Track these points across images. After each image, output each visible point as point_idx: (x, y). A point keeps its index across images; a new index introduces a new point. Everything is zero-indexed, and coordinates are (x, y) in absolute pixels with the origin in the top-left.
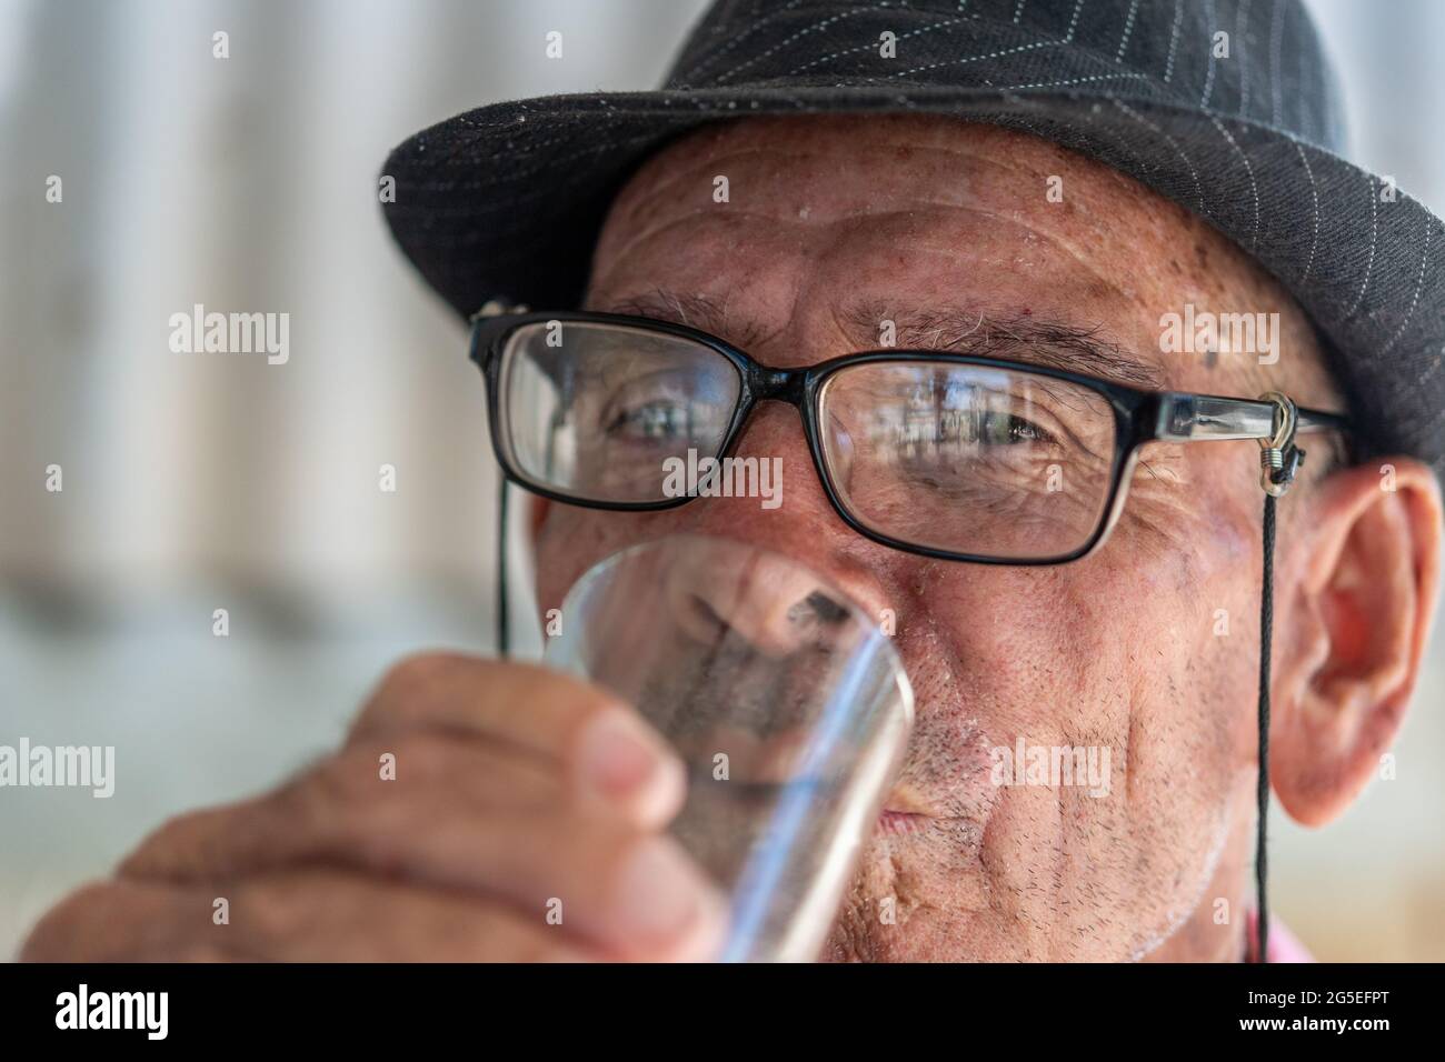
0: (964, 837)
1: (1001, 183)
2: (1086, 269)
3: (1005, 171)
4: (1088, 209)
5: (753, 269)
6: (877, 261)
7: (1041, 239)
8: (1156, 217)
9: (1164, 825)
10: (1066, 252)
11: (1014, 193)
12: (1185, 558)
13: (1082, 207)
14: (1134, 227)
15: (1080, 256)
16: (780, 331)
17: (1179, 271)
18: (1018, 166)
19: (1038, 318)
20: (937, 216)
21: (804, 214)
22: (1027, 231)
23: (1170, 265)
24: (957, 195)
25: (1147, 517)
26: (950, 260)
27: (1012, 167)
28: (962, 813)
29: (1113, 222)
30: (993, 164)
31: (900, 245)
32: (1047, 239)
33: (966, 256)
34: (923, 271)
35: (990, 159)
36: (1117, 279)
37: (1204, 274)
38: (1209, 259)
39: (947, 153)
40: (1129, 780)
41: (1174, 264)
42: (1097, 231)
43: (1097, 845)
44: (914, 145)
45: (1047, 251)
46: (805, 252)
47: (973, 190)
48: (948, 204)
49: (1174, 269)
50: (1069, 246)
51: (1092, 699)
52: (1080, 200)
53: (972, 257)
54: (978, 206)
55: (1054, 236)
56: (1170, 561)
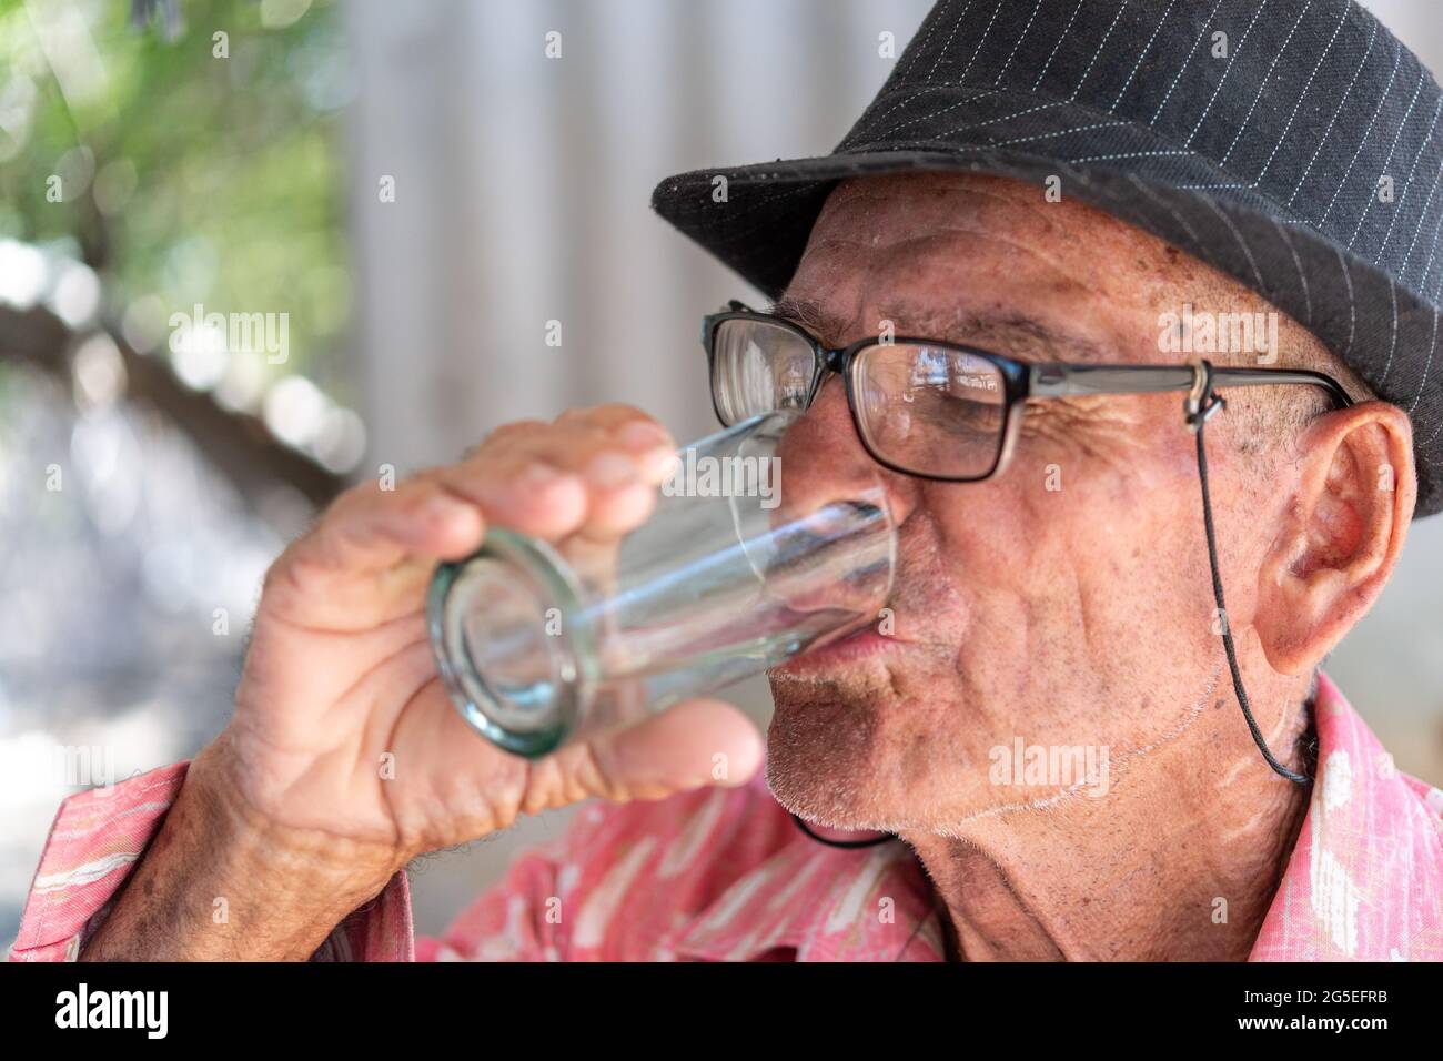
0: (943, 654)
1: (999, 212)
2: (1056, 271)
3: (1004, 203)
4: (1064, 226)
5: (838, 282)
6: (905, 273)
7: (1022, 251)
8: (1126, 228)
9: (1121, 664)
10: (1041, 260)
11: (1007, 219)
12: (1124, 478)
13: (1059, 226)
14: (1103, 238)
15: (1053, 262)
16: (853, 323)
17: (1145, 267)
18: (1013, 199)
19: (1006, 309)
20: (948, 239)
21: (876, 240)
22: (1012, 245)
23: (1136, 264)
24: (968, 223)
25: (1096, 448)
26: (951, 270)
27: (1009, 200)
28: (936, 641)
29: (1084, 237)
30: (996, 199)
31: (921, 260)
32: (1026, 251)
33: (961, 267)
34: (932, 277)
35: (996, 195)
36: (1082, 277)
37: (1172, 267)
38: (1178, 257)
39: (967, 192)
40: (1087, 632)
41: (1141, 262)
42: (1069, 243)
43: (1059, 673)
44: (950, 187)
45: (1025, 260)
46: (871, 267)
47: (979, 218)
48: (961, 229)
49: (1140, 266)
50: (1044, 255)
51: (1038, 572)
52: (1058, 221)
53: (966, 267)
54: (981, 230)
55: (1032, 249)
56: (1108, 480)
